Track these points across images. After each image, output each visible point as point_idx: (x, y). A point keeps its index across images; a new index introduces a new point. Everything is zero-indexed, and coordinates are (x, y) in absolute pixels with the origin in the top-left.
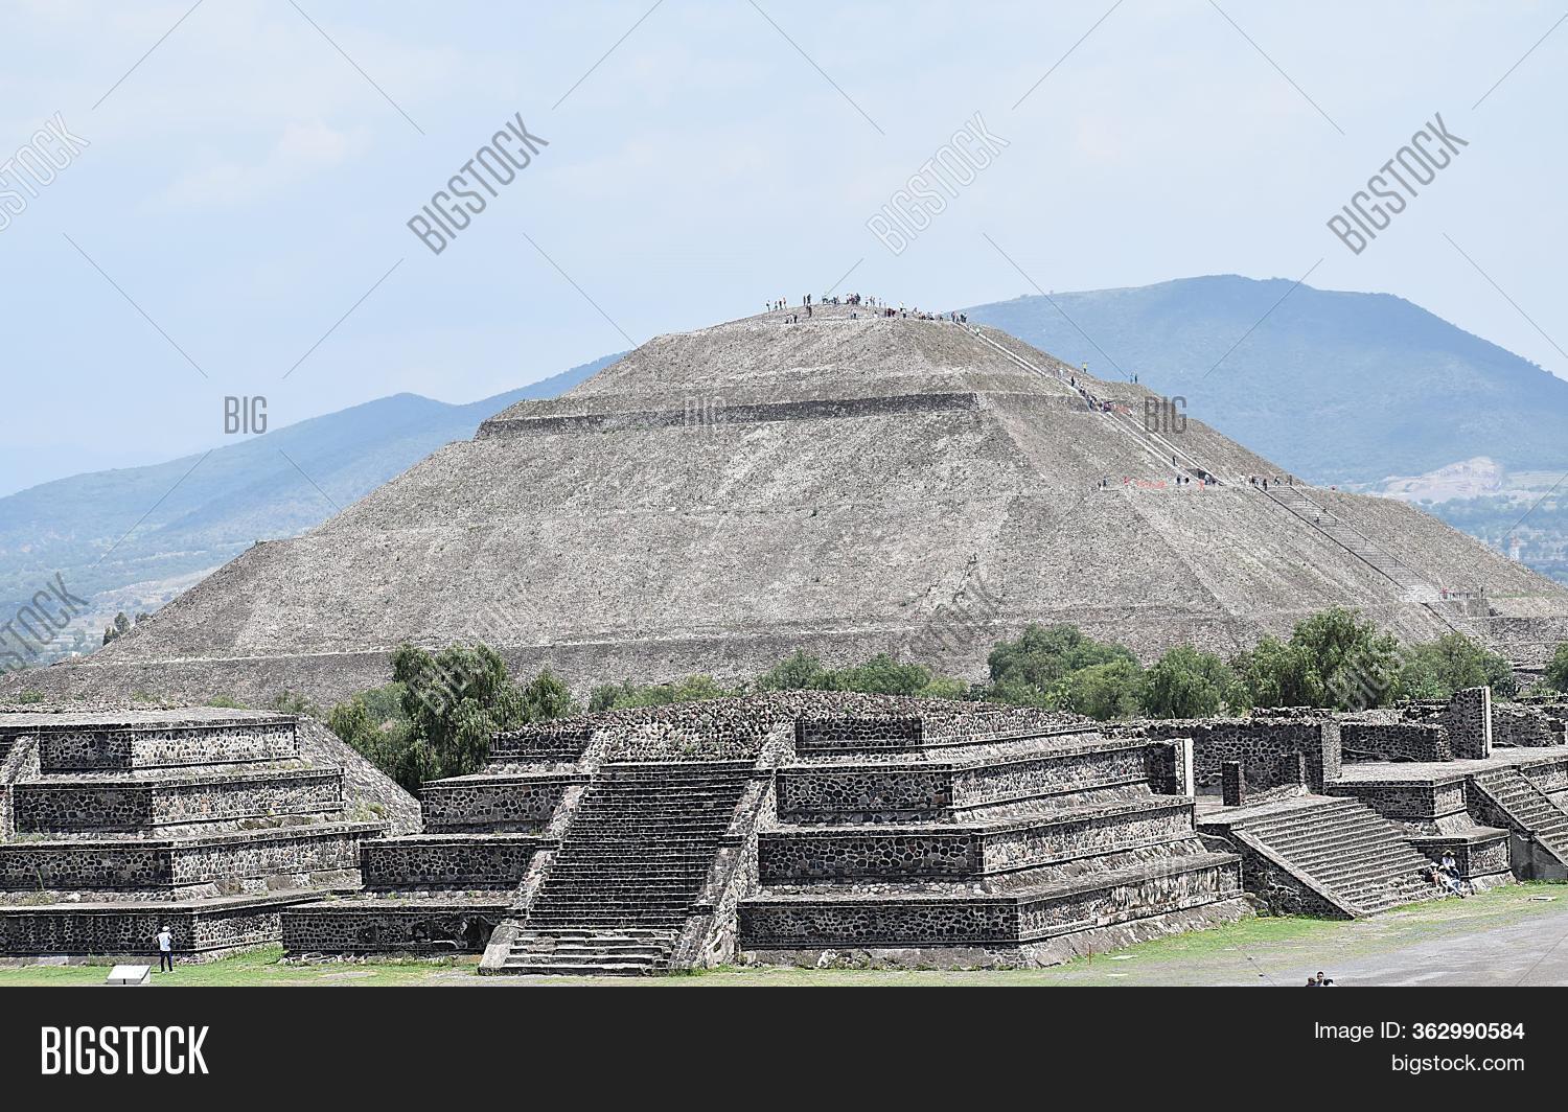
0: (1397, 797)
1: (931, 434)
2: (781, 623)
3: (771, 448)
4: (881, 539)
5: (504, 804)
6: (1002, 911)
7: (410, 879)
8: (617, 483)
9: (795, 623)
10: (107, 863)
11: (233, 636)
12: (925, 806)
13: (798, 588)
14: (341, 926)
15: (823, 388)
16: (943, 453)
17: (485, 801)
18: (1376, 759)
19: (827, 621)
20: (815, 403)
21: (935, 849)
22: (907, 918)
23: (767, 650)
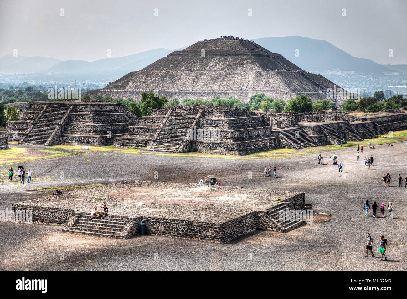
0: (307, 128)
1: (243, 60)
2: (216, 90)
3: (217, 61)
4: (234, 77)
5: (153, 122)
6: (235, 145)
7: (136, 133)
8: (191, 65)
9: (218, 90)
10: (85, 128)
11: (126, 87)
12: (223, 126)
13: (219, 84)
14: (124, 141)
15: (226, 51)
16: (245, 63)
17: (150, 121)
18: (305, 121)
19: (224, 90)
20: (224, 54)
21: (225, 134)
22: (219, 145)
23: (214, 94)
